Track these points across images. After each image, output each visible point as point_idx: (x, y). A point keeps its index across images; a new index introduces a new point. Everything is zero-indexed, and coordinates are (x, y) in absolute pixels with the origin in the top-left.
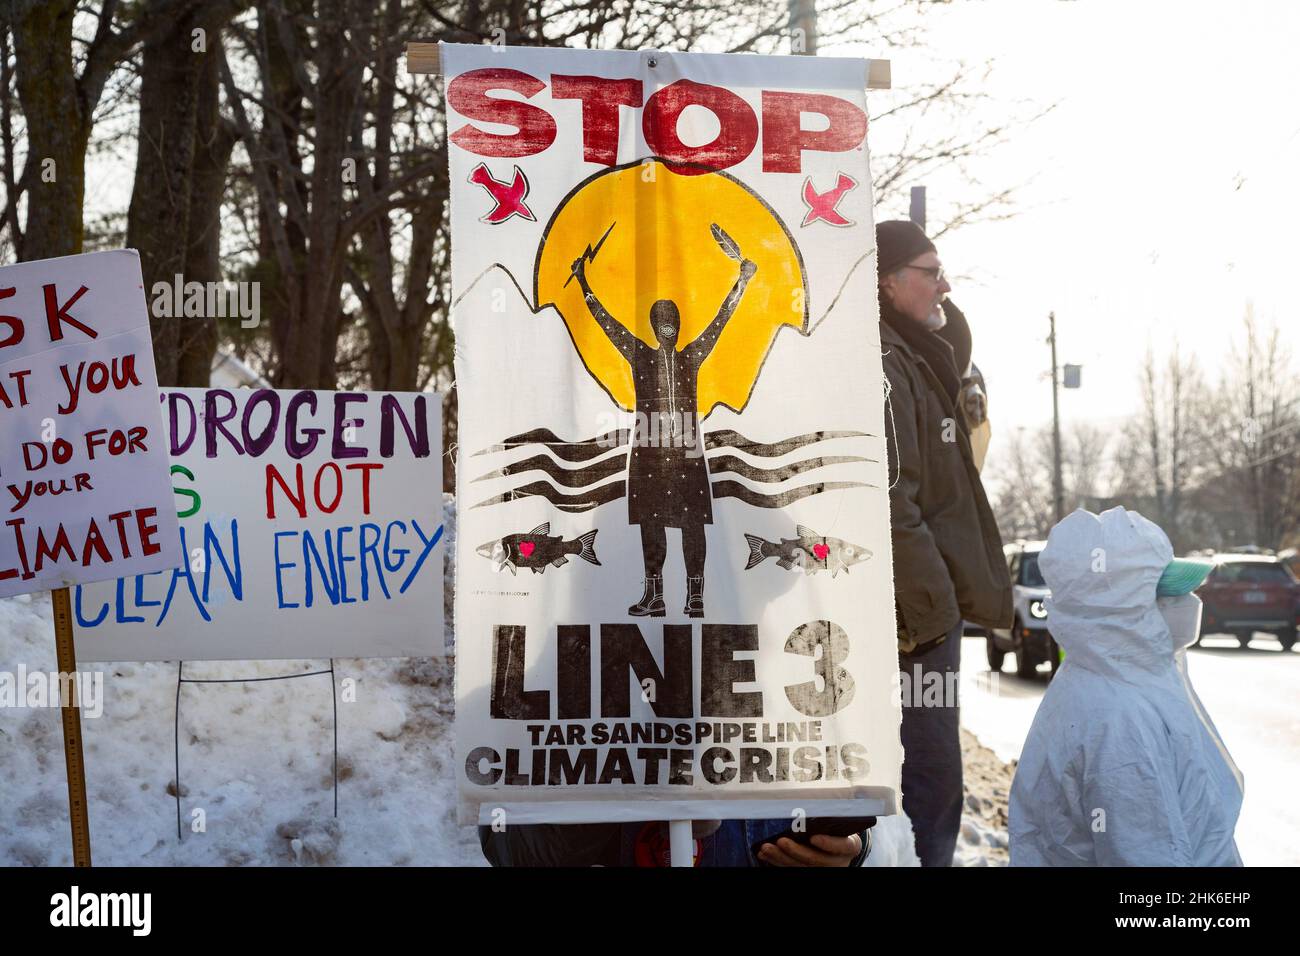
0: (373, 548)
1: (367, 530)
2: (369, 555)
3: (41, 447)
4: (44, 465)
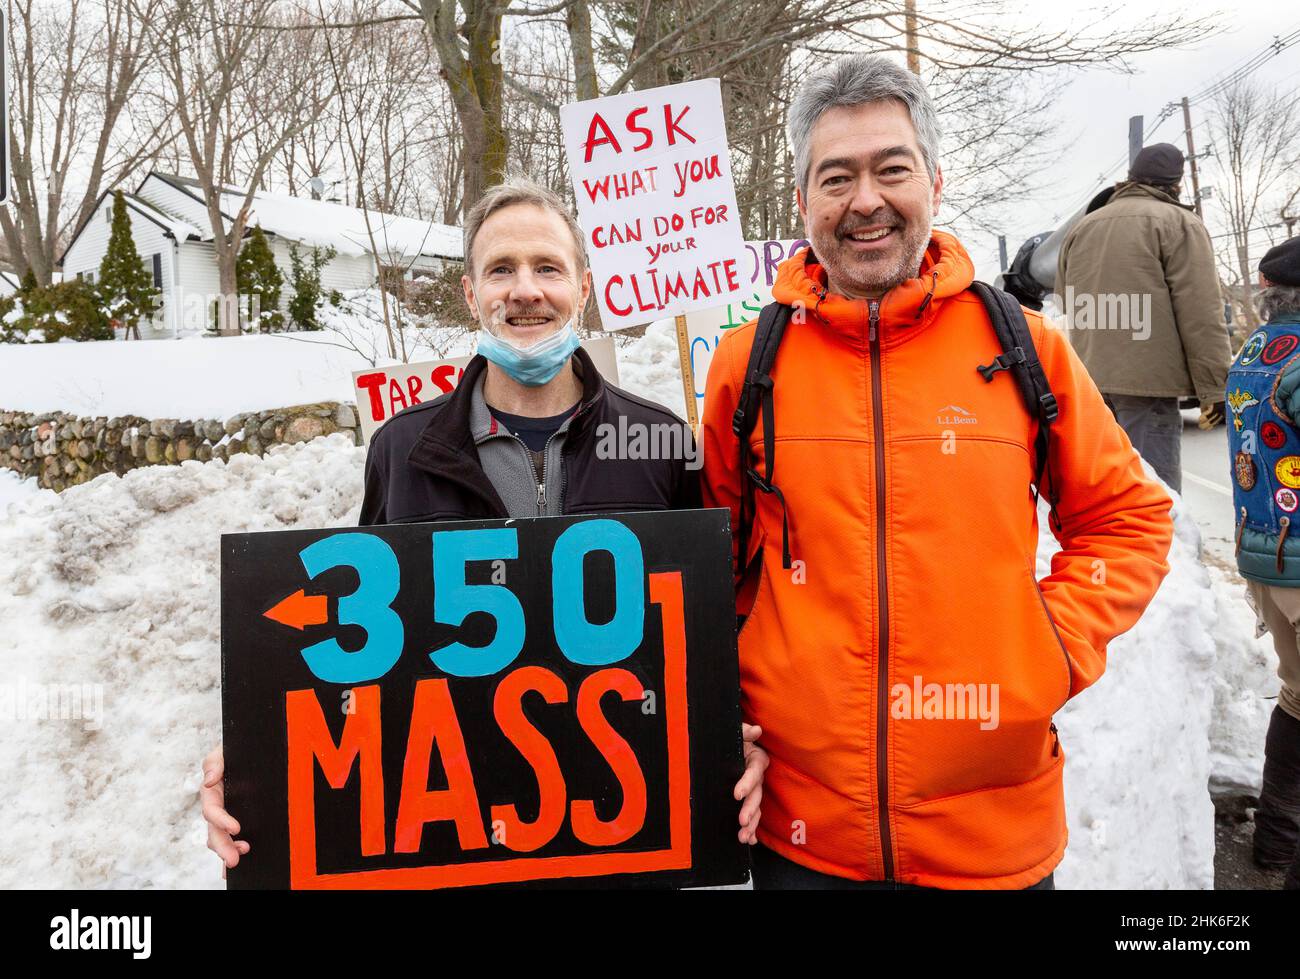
3: (665, 220)
4: (667, 232)
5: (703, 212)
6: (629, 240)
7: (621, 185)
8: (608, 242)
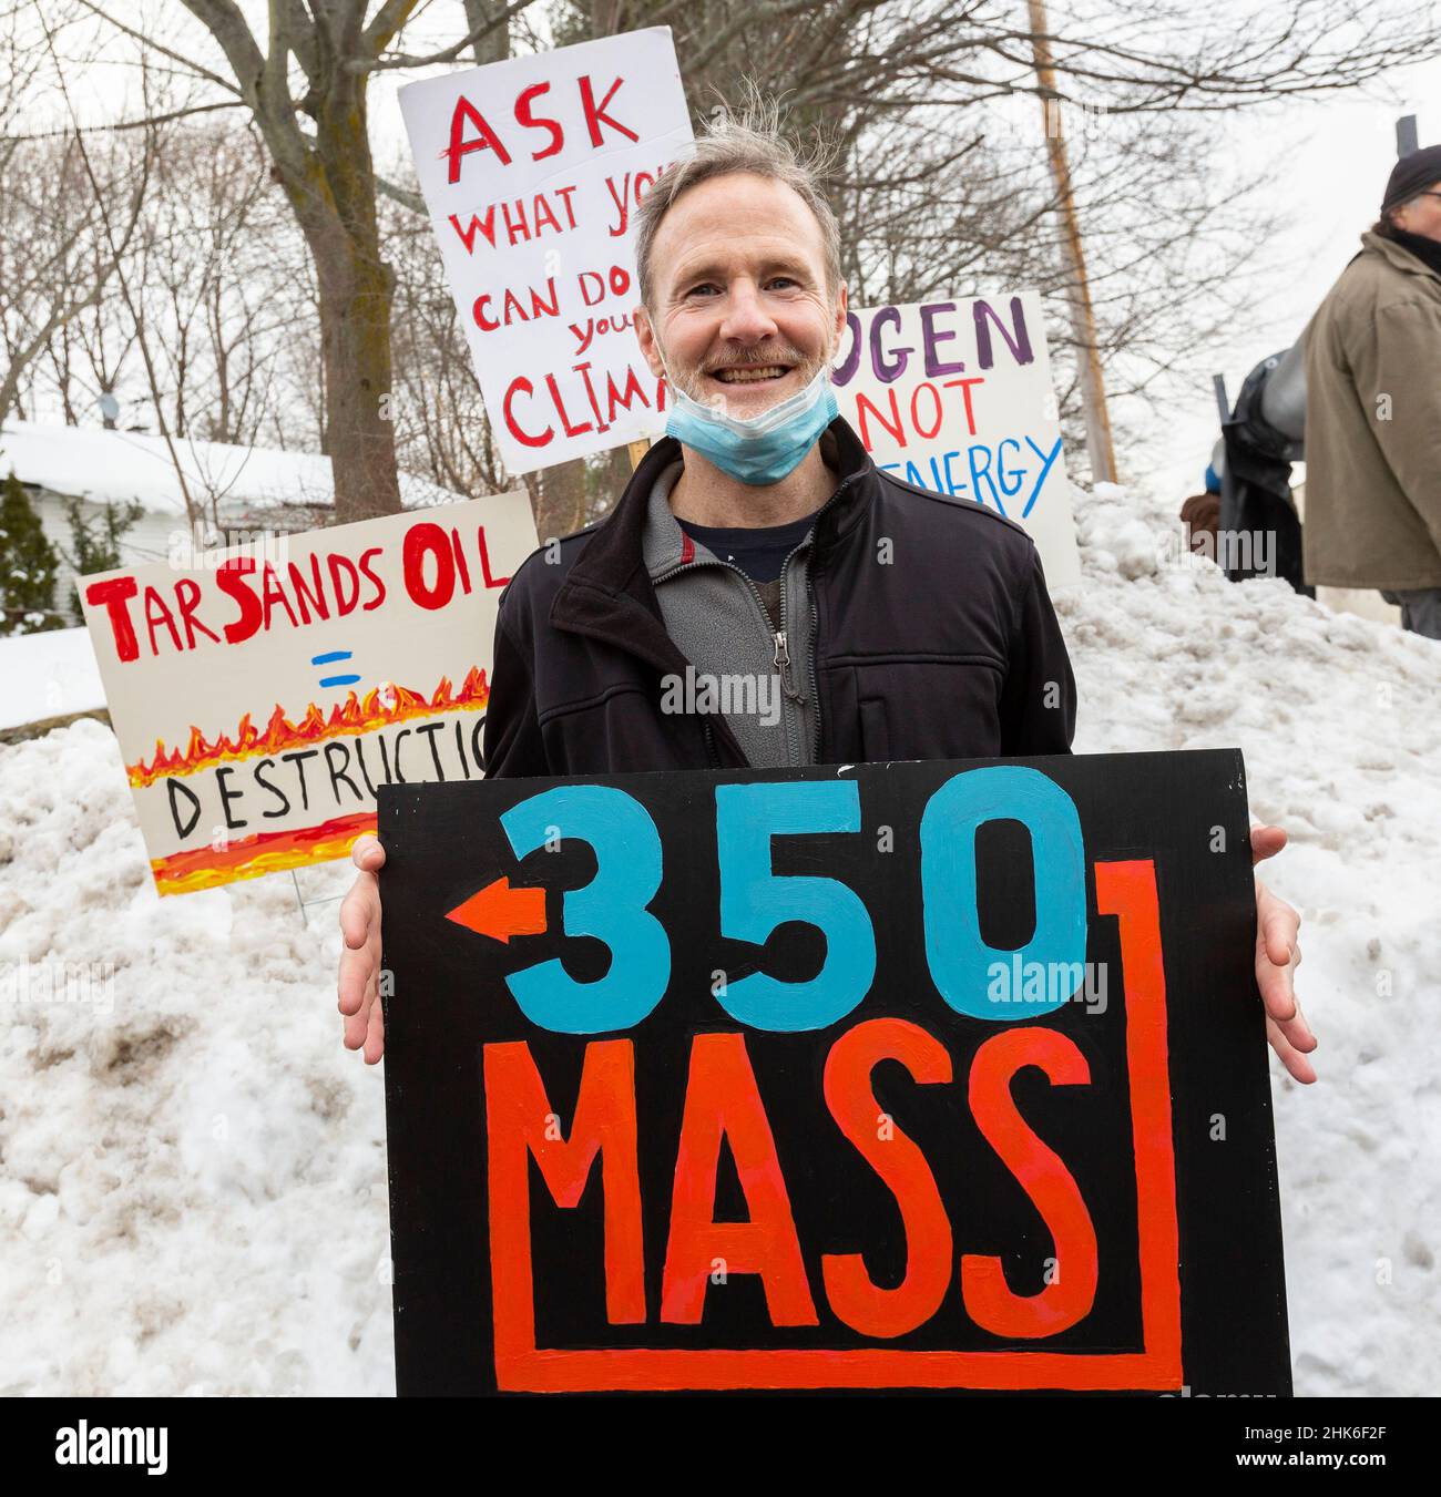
0: (985, 472)
1: (976, 452)
2: (982, 480)
3: (597, 276)
4: (602, 297)
6: (537, 314)
7: (515, 221)
8: (502, 320)
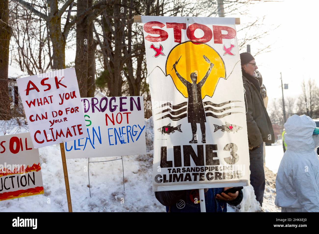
0: (129, 131)
1: (128, 127)
2: (129, 133)
3: (56, 112)
4: (57, 116)
5: (70, 109)
6: (43, 119)
7: (40, 101)
8: (35, 120)
